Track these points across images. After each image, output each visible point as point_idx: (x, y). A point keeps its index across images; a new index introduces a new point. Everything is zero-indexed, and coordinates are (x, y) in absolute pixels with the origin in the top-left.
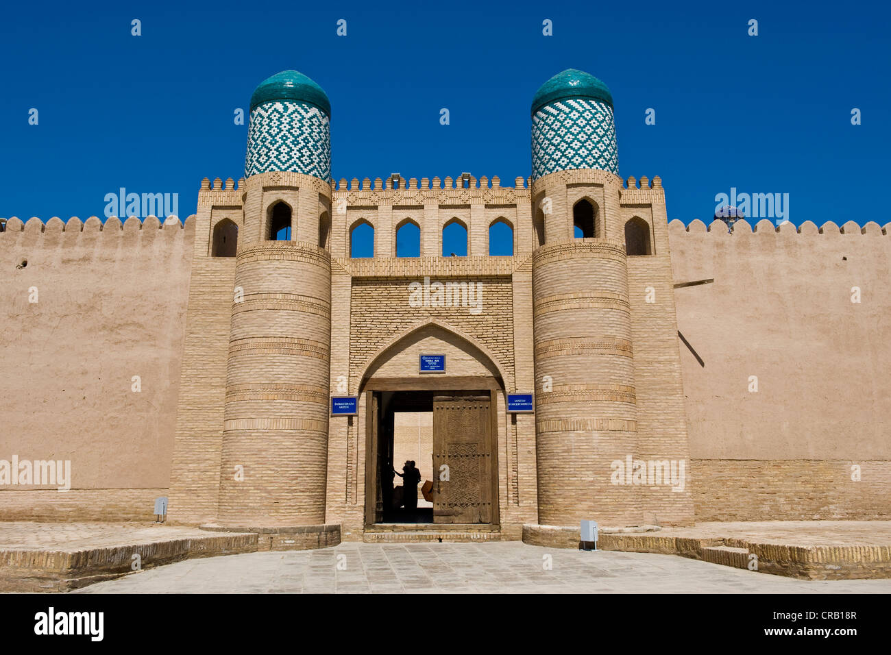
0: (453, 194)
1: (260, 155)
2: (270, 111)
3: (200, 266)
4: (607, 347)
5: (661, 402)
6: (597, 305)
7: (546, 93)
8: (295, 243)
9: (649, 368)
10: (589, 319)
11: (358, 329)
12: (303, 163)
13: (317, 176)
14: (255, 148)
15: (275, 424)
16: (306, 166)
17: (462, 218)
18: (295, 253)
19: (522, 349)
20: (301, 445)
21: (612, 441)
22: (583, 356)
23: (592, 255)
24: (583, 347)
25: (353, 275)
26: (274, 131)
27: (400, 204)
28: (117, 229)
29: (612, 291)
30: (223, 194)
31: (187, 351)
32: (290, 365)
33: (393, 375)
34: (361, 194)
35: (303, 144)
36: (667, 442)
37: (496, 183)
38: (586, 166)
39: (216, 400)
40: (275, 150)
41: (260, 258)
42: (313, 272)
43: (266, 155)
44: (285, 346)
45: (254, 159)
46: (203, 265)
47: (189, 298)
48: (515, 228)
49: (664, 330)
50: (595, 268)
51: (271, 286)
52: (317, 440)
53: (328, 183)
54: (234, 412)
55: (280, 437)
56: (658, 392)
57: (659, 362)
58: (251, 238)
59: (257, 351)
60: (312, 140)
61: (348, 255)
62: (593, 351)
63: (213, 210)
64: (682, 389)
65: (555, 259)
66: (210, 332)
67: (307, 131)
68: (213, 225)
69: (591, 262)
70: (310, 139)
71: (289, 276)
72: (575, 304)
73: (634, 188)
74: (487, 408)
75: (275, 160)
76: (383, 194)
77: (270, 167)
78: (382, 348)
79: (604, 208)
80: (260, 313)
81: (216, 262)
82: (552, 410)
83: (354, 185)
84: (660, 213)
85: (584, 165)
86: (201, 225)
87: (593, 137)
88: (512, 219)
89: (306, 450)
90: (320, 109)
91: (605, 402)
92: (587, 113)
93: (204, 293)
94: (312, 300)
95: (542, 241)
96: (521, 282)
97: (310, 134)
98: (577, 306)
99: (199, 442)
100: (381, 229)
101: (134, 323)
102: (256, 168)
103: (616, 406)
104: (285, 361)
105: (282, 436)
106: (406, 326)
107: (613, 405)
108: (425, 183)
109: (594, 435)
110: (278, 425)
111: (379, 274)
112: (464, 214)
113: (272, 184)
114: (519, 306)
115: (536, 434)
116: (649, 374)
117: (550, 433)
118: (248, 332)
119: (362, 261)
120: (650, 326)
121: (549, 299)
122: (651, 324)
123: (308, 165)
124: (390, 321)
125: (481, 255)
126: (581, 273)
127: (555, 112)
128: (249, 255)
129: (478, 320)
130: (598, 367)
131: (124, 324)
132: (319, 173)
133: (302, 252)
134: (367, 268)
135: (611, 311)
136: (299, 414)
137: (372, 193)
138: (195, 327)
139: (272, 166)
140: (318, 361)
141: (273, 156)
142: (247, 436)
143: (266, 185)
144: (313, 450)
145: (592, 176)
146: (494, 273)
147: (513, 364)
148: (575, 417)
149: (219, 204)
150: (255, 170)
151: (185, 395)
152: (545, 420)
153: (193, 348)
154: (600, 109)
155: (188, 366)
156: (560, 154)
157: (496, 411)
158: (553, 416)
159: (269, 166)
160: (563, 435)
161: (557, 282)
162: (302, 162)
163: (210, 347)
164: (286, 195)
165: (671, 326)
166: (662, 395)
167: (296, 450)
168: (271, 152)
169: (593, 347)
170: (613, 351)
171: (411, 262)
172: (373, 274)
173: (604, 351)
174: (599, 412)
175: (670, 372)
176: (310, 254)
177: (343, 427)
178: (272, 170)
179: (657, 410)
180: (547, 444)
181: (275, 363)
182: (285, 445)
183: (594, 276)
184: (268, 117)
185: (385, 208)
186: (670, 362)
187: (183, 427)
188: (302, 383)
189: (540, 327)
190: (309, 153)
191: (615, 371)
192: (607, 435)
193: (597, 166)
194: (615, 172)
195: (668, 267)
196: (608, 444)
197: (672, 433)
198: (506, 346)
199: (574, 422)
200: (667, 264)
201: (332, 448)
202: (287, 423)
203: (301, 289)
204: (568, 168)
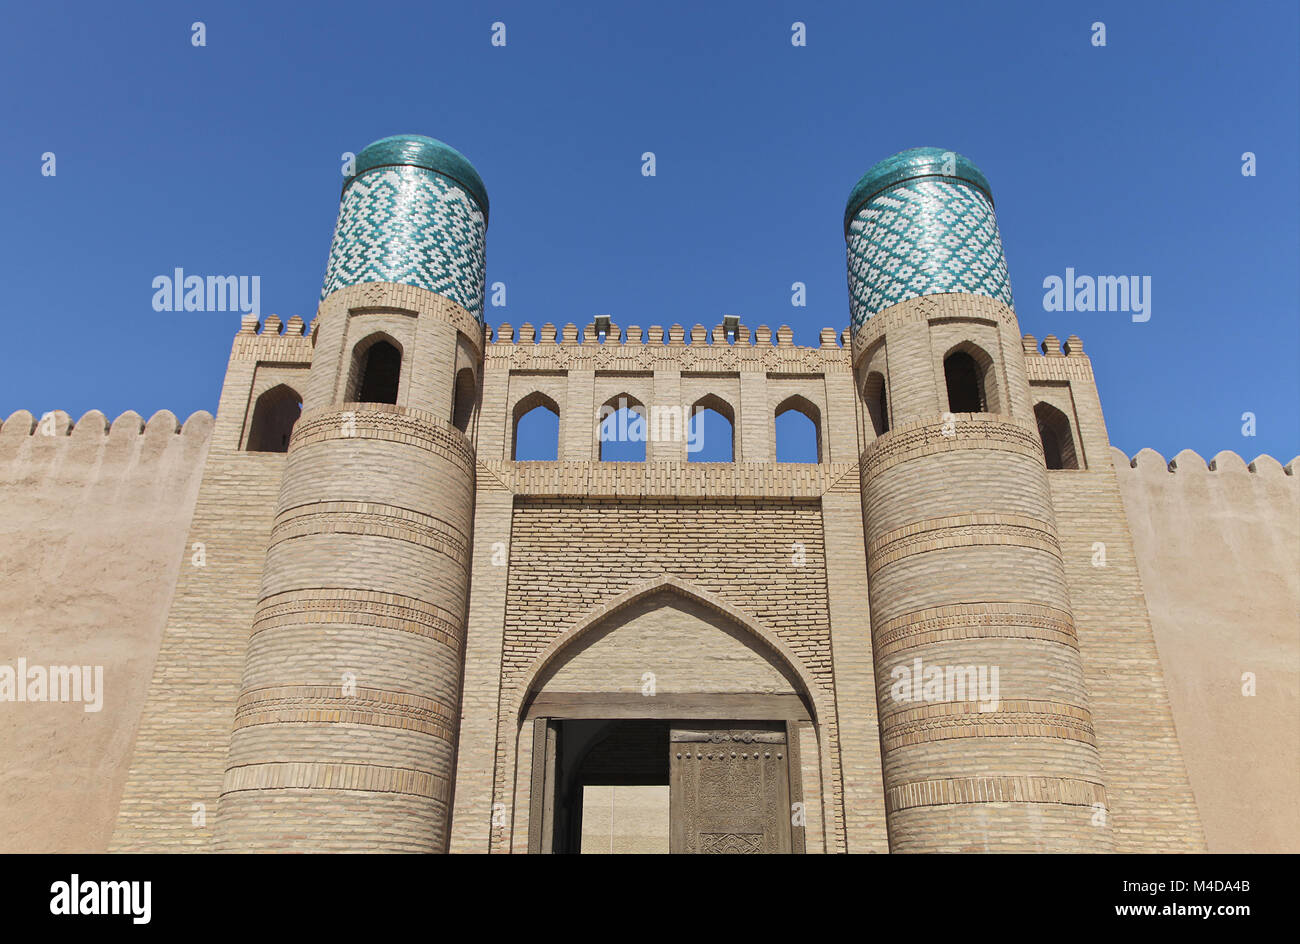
0: (707, 353)
1: (350, 257)
2: (375, 185)
3: (221, 467)
4: (1037, 624)
5: (1133, 752)
6: (1008, 539)
7: (877, 177)
8: (404, 409)
9: (1101, 682)
10: (994, 566)
11: (520, 592)
12: (431, 274)
13: (455, 301)
14: (341, 248)
15: (329, 775)
16: (436, 279)
17: (723, 396)
18: (402, 429)
19: (848, 638)
20: (385, 826)
21: (1069, 828)
22: (991, 641)
23: (989, 444)
24: (988, 622)
25: (517, 493)
26: (379, 216)
27: (609, 368)
28: (97, 432)
29: (1034, 515)
30: (282, 341)
31: (174, 630)
32: (374, 648)
33: (588, 687)
34: (537, 350)
35: (431, 241)
36: (1158, 839)
37: (786, 338)
38: (964, 290)
39: (220, 730)
40: (379, 246)
41: (329, 435)
42: (437, 469)
43: (361, 256)
44: (366, 607)
45: (338, 266)
46: (227, 466)
47: (192, 526)
48: (823, 414)
49: (1121, 608)
50: (998, 469)
51: (346, 488)
52: (424, 817)
53: (477, 319)
54: (243, 749)
55: (338, 807)
56: (1126, 732)
57: (1120, 671)
58: (318, 399)
59: (302, 617)
60: (450, 239)
61: (508, 456)
62: (1011, 631)
63: (260, 368)
64: (1174, 727)
65: (914, 454)
66: (225, 592)
67: (441, 224)
68: (255, 396)
69: (987, 456)
70: (446, 236)
71: (385, 469)
72: (963, 537)
73: (1035, 354)
74: (780, 758)
75: (377, 263)
76: (579, 350)
77: (367, 275)
78: (567, 632)
79: (1003, 364)
80: (319, 540)
81: (253, 460)
82: (930, 758)
83: (526, 335)
84: (1086, 397)
85: (959, 286)
86: (231, 394)
87: (970, 241)
88: (817, 400)
89: (396, 839)
90: (470, 194)
91: (1045, 739)
92: (956, 203)
93: (222, 518)
94: (431, 522)
95: (882, 424)
96: (839, 510)
97: (446, 228)
98: (968, 540)
99: (171, 824)
100: (572, 410)
101: (99, 594)
102: (341, 279)
103: (1069, 749)
104: (364, 640)
105: (345, 804)
106: (617, 591)
107: (1063, 748)
108: (655, 335)
109: (1030, 812)
110: (336, 779)
111: (566, 491)
112: (729, 388)
113: (367, 303)
114: (838, 556)
115: (887, 815)
116: (1102, 694)
117: (928, 809)
118: (290, 580)
119: (534, 467)
120: (1094, 599)
121: (908, 530)
122: (1093, 596)
123: (439, 277)
124: (586, 580)
125: (760, 460)
126: (970, 478)
127: (896, 204)
128: (310, 432)
129: (758, 581)
130: (1023, 664)
131: (81, 596)
132: (460, 296)
133: (417, 427)
134: (544, 481)
135: (1034, 554)
136: (386, 756)
137: (558, 348)
138: (195, 582)
139: (371, 273)
140: (436, 646)
141: (373, 257)
142: (266, 802)
143: (355, 305)
144: (411, 840)
145: (976, 306)
146: (786, 494)
147: (829, 669)
148: (984, 772)
149: (271, 358)
150: (338, 284)
151: (153, 720)
152: (913, 781)
153: (186, 624)
154: (977, 201)
155: (171, 660)
156: (911, 270)
157: (798, 765)
158: (932, 771)
159: (363, 273)
160: (959, 813)
161: (923, 496)
162: (428, 270)
163: (220, 622)
164: (392, 325)
165: (1133, 602)
166: (1133, 738)
167: (373, 838)
168: (371, 250)
169: (1010, 623)
170: (1048, 633)
171: (628, 469)
172: (556, 491)
173: (1032, 632)
174: (1037, 760)
175: (1145, 691)
176: (434, 435)
177: (484, 792)
178: (370, 280)
179: (1129, 769)
180: (920, 833)
181: (341, 641)
182: (346, 826)
183: (997, 484)
184: (371, 196)
185: (581, 374)
186: (1142, 671)
187: (140, 789)
188: (398, 688)
189: (889, 589)
190: (442, 259)
191: (1059, 675)
192: (1058, 814)
193: (982, 290)
194: (1012, 307)
195: (1113, 491)
196: (1064, 834)
197: (1166, 819)
198: (815, 632)
199: (982, 782)
200: (1112, 486)
201: (457, 838)
202: (356, 774)
203: (409, 497)
204: (928, 291)
